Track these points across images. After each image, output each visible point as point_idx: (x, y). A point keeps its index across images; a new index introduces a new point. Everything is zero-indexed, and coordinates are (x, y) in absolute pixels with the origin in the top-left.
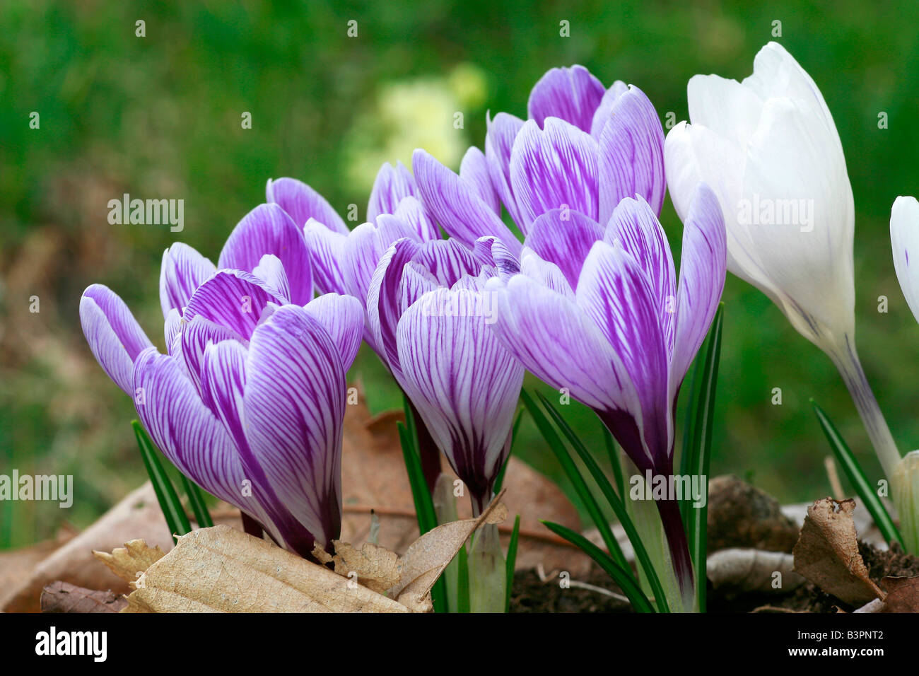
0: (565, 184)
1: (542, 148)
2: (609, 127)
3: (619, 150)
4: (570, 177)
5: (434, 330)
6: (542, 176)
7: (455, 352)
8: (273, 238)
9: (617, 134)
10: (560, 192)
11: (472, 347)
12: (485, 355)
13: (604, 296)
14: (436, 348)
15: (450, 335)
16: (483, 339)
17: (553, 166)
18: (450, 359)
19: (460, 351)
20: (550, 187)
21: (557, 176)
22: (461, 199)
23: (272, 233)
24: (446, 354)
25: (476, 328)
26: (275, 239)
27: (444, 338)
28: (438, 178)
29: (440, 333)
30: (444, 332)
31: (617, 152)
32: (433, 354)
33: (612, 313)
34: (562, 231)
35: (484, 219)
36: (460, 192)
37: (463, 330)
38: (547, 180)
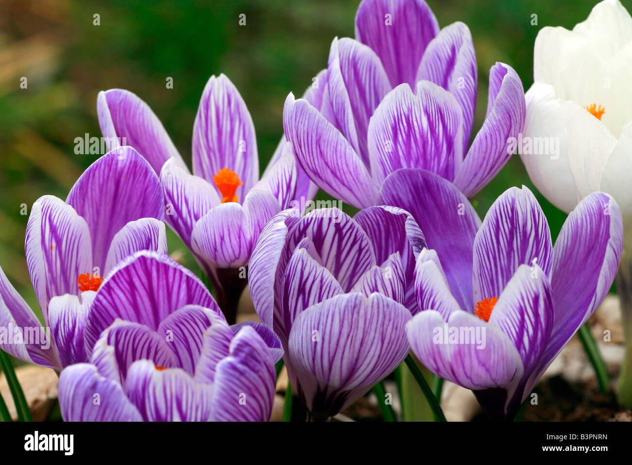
0: (428, 143)
1: (413, 111)
2: (494, 113)
3: (499, 131)
4: (434, 137)
5: (345, 331)
6: (408, 136)
7: (362, 350)
8: (116, 169)
9: (500, 118)
10: (421, 149)
11: (379, 347)
12: (389, 352)
13: (522, 311)
14: (345, 347)
15: (360, 336)
16: (390, 340)
17: (421, 128)
18: (355, 355)
19: (367, 350)
20: (413, 145)
21: (422, 136)
22: (338, 153)
23: (117, 164)
24: (353, 351)
25: (385, 330)
26: (119, 169)
27: (354, 338)
28: (319, 131)
29: (351, 335)
30: (355, 334)
31: (497, 132)
32: (340, 351)
33: (525, 325)
34: (408, 183)
35: (352, 170)
36: (339, 147)
37: (372, 333)
38: (412, 140)
